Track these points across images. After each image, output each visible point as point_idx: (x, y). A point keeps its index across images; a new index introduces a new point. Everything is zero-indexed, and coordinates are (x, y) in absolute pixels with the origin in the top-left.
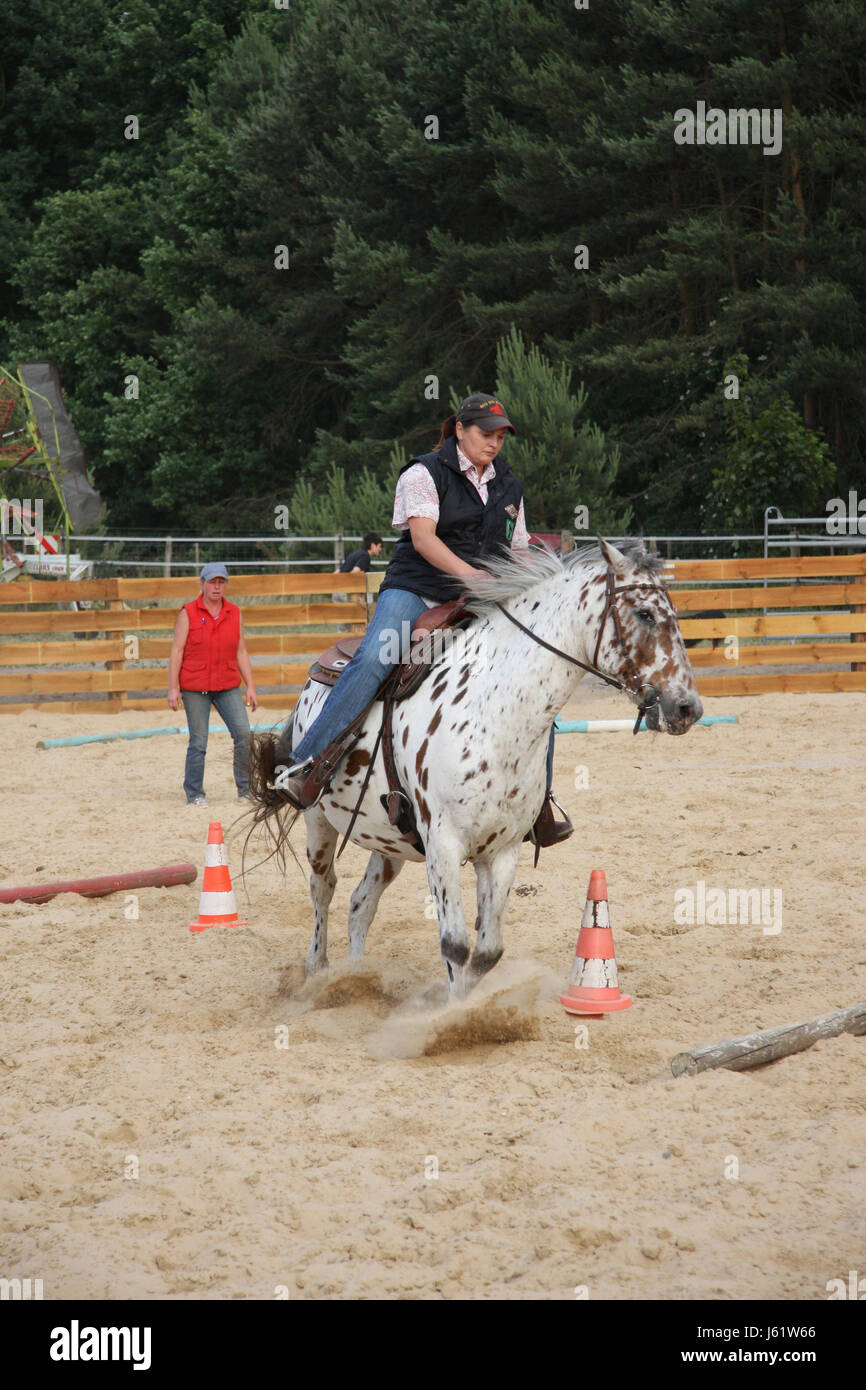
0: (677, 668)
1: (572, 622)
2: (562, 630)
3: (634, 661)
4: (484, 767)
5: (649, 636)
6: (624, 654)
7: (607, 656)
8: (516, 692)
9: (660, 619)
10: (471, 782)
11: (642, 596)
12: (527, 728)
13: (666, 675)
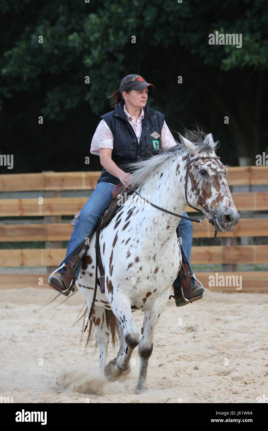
0: (223, 197)
1: (175, 182)
2: (170, 187)
3: (202, 197)
4: (137, 260)
5: (207, 183)
6: (198, 194)
7: (191, 197)
8: (152, 220)
9: (211, 173)
10: (131, 268)
11: (202, 163)
12: (159, 238)
13: (218, 202)
